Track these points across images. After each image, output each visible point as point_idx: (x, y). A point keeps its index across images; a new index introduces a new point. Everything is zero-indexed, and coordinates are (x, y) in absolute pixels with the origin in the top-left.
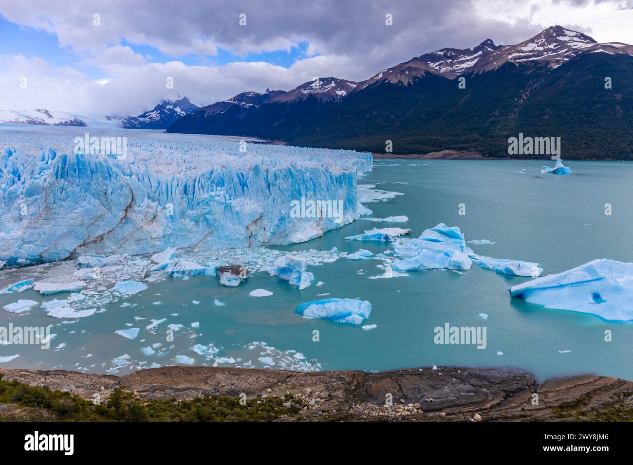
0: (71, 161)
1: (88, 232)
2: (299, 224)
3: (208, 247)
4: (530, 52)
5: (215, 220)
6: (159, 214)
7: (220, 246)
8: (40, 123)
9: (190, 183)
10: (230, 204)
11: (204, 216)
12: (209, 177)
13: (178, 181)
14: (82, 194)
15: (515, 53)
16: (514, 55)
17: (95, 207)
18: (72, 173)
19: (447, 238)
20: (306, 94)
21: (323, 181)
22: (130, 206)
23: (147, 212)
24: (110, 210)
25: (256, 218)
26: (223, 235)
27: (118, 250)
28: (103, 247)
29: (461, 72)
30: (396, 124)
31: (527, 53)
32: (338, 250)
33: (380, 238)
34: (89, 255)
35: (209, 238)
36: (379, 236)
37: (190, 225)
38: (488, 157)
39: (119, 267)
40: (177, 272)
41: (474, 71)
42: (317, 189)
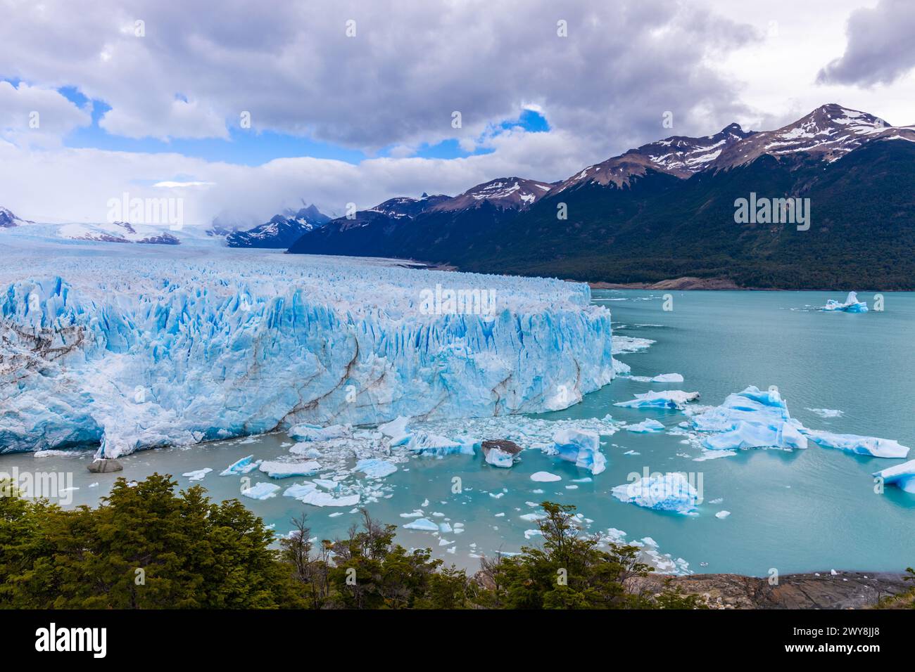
0: (286, 306)
1: (300, 395)
2: (555, 386)
3: (444, 415)
4: (795, 140)
5: (454, 381)
6: (388, 372)
7: (459, 415)
8: (119, 240)
9: (424, 333)
10: (473, 360)
11: (440, 376)
12: (444, 324)
13: (410, 329)
14: (297, 347)
15: (774, 141)
16: (773, 144)
17: (312, 363)
18: (287, 320)
19: (763, 406)
20: (479, 201)
21: (580, 328)
22: (353, 363)
23: (373, 370)
24: (329, 367)
25: (504, 378)
26: (464, 399)
27: (334, 418)
28: (317, 415)
29: (697, 169)
30: (609, 240)
31: (791, 142)
32: (612, 418)
33: (663, 405)
34: (304, 425)
35: (445, 404)
36: (662, 402)
37: (423, 386)
38: (745, 287)
39: (342, 442)
40: (426, 449)
41: (716, 168)
42: (574, 339)
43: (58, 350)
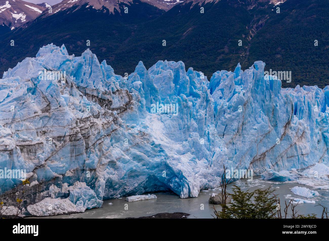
1: (257, 149)
6: (306, 130)
14: (259, 110)
17: (266, 123)
22: (288, 123)
23: (298, 129)
24: (275, 126)
27: (273, 167)
28: (264, 165)
43: (117, 109)
